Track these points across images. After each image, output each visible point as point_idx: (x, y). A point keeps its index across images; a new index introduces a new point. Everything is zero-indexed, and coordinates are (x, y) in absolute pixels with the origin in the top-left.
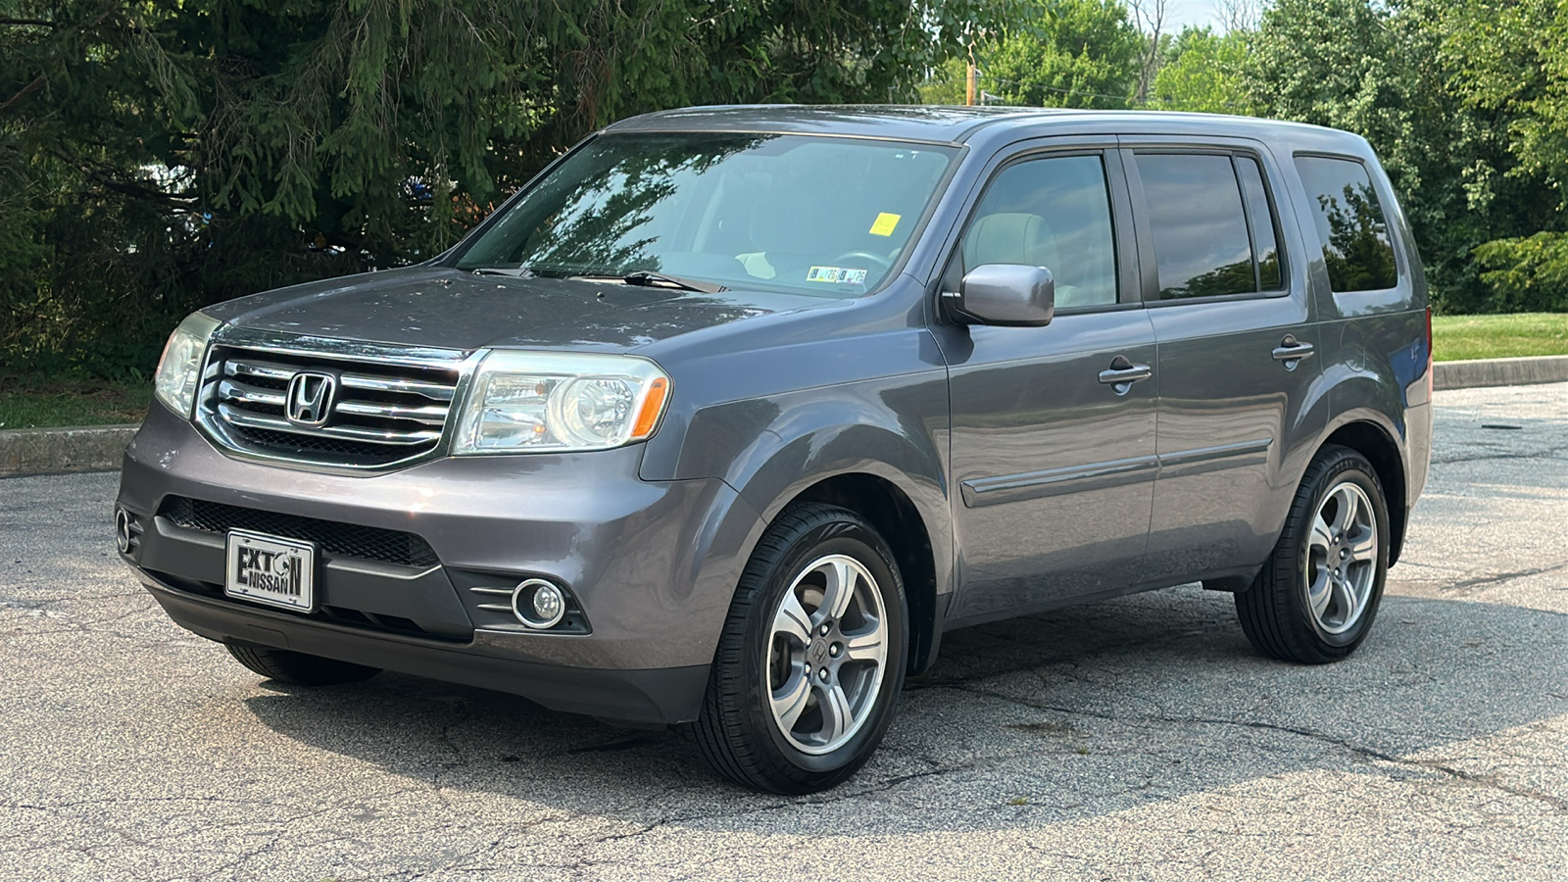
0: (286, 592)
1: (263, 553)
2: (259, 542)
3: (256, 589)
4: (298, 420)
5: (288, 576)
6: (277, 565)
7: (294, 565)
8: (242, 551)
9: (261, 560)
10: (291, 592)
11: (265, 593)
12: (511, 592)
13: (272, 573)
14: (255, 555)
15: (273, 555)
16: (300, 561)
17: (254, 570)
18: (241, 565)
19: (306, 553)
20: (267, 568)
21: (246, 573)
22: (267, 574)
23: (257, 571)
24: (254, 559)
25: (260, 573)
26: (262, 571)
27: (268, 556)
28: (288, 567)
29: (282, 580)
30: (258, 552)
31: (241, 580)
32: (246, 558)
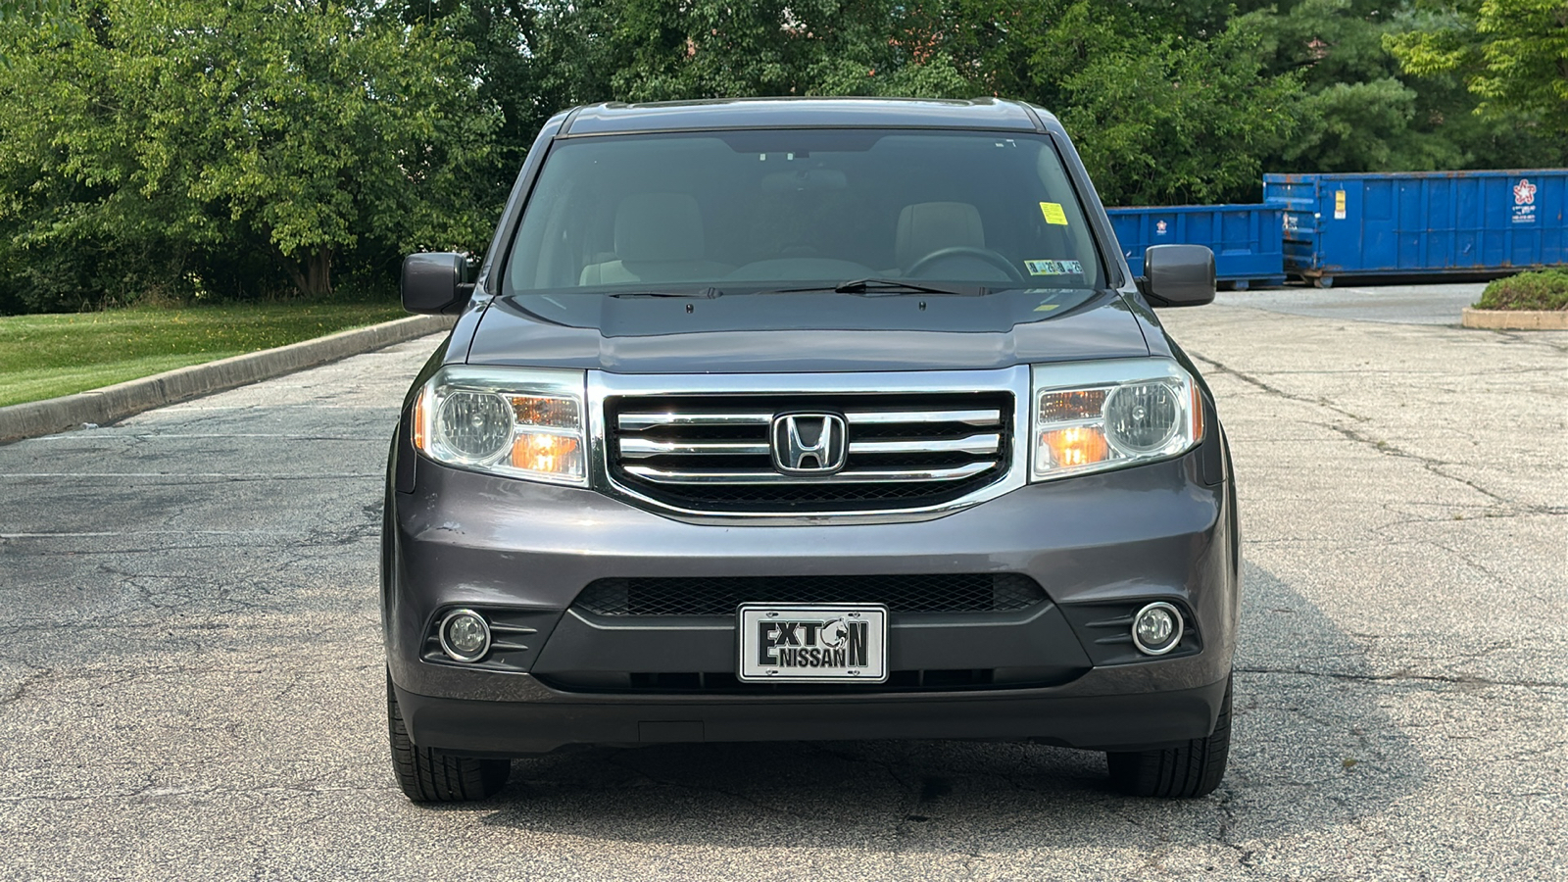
0: (843, 665)
1: (802, 625)
2: (791, 614)
3: (790, 668)
4: (798, 469)
5: (846, 646)
8: (765, 628)
9: (800, 634)
10: (852, 663)
11: (809, 671)
12: (1131, 620)
14: (788, 631)
15: (819, 625)
16: (864, 626)
17: (787, 647)
18: (765, 643)
19: (875, 619)
22: (809, 648)
23: (793, 647)
25: (799, 648)
28: (845, 635)
29: (836, 652)
30: (793, 626)
31: (765, 659)
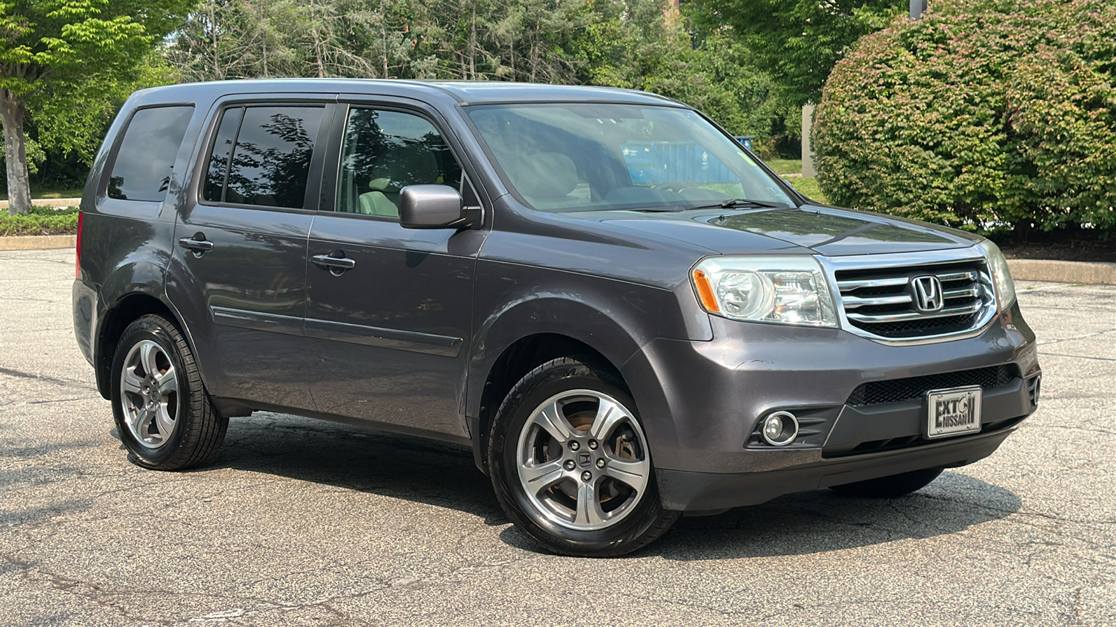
0: (966, 423)
1: (951, 402)
2: (947, 395)
3: (947, 428)
4: (927, 310)
5: (967, 412)
6: (960, 406)
7: (971, 403)
8: (939, 404)
9: (951, 406)
10: (969, 421)
11: (954, 428)
13: (958, 413)
14: (946, 405)
15: (957, 401)
16: (973, 400)
17: (946, 415)
18: (938, 414)
19: (977, 393)
20: (954, 411)
21: (941, 419)
22: (954, 415)
23: (948, 415)
24: (946, 408)
25: (950, 416)
26: (952, 414)
27: (955, 402)
28: (967, 406)
29: (964, 416)
30: (948, 402)
31: (938, 425)
32: (941, 409)
